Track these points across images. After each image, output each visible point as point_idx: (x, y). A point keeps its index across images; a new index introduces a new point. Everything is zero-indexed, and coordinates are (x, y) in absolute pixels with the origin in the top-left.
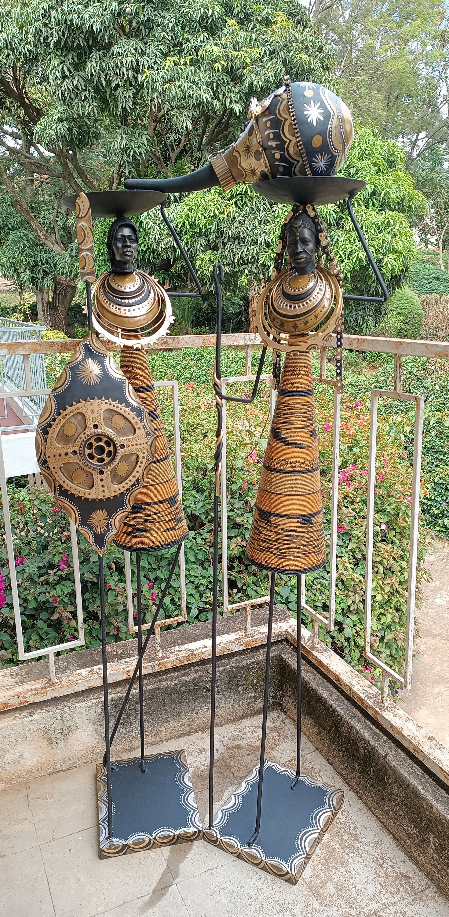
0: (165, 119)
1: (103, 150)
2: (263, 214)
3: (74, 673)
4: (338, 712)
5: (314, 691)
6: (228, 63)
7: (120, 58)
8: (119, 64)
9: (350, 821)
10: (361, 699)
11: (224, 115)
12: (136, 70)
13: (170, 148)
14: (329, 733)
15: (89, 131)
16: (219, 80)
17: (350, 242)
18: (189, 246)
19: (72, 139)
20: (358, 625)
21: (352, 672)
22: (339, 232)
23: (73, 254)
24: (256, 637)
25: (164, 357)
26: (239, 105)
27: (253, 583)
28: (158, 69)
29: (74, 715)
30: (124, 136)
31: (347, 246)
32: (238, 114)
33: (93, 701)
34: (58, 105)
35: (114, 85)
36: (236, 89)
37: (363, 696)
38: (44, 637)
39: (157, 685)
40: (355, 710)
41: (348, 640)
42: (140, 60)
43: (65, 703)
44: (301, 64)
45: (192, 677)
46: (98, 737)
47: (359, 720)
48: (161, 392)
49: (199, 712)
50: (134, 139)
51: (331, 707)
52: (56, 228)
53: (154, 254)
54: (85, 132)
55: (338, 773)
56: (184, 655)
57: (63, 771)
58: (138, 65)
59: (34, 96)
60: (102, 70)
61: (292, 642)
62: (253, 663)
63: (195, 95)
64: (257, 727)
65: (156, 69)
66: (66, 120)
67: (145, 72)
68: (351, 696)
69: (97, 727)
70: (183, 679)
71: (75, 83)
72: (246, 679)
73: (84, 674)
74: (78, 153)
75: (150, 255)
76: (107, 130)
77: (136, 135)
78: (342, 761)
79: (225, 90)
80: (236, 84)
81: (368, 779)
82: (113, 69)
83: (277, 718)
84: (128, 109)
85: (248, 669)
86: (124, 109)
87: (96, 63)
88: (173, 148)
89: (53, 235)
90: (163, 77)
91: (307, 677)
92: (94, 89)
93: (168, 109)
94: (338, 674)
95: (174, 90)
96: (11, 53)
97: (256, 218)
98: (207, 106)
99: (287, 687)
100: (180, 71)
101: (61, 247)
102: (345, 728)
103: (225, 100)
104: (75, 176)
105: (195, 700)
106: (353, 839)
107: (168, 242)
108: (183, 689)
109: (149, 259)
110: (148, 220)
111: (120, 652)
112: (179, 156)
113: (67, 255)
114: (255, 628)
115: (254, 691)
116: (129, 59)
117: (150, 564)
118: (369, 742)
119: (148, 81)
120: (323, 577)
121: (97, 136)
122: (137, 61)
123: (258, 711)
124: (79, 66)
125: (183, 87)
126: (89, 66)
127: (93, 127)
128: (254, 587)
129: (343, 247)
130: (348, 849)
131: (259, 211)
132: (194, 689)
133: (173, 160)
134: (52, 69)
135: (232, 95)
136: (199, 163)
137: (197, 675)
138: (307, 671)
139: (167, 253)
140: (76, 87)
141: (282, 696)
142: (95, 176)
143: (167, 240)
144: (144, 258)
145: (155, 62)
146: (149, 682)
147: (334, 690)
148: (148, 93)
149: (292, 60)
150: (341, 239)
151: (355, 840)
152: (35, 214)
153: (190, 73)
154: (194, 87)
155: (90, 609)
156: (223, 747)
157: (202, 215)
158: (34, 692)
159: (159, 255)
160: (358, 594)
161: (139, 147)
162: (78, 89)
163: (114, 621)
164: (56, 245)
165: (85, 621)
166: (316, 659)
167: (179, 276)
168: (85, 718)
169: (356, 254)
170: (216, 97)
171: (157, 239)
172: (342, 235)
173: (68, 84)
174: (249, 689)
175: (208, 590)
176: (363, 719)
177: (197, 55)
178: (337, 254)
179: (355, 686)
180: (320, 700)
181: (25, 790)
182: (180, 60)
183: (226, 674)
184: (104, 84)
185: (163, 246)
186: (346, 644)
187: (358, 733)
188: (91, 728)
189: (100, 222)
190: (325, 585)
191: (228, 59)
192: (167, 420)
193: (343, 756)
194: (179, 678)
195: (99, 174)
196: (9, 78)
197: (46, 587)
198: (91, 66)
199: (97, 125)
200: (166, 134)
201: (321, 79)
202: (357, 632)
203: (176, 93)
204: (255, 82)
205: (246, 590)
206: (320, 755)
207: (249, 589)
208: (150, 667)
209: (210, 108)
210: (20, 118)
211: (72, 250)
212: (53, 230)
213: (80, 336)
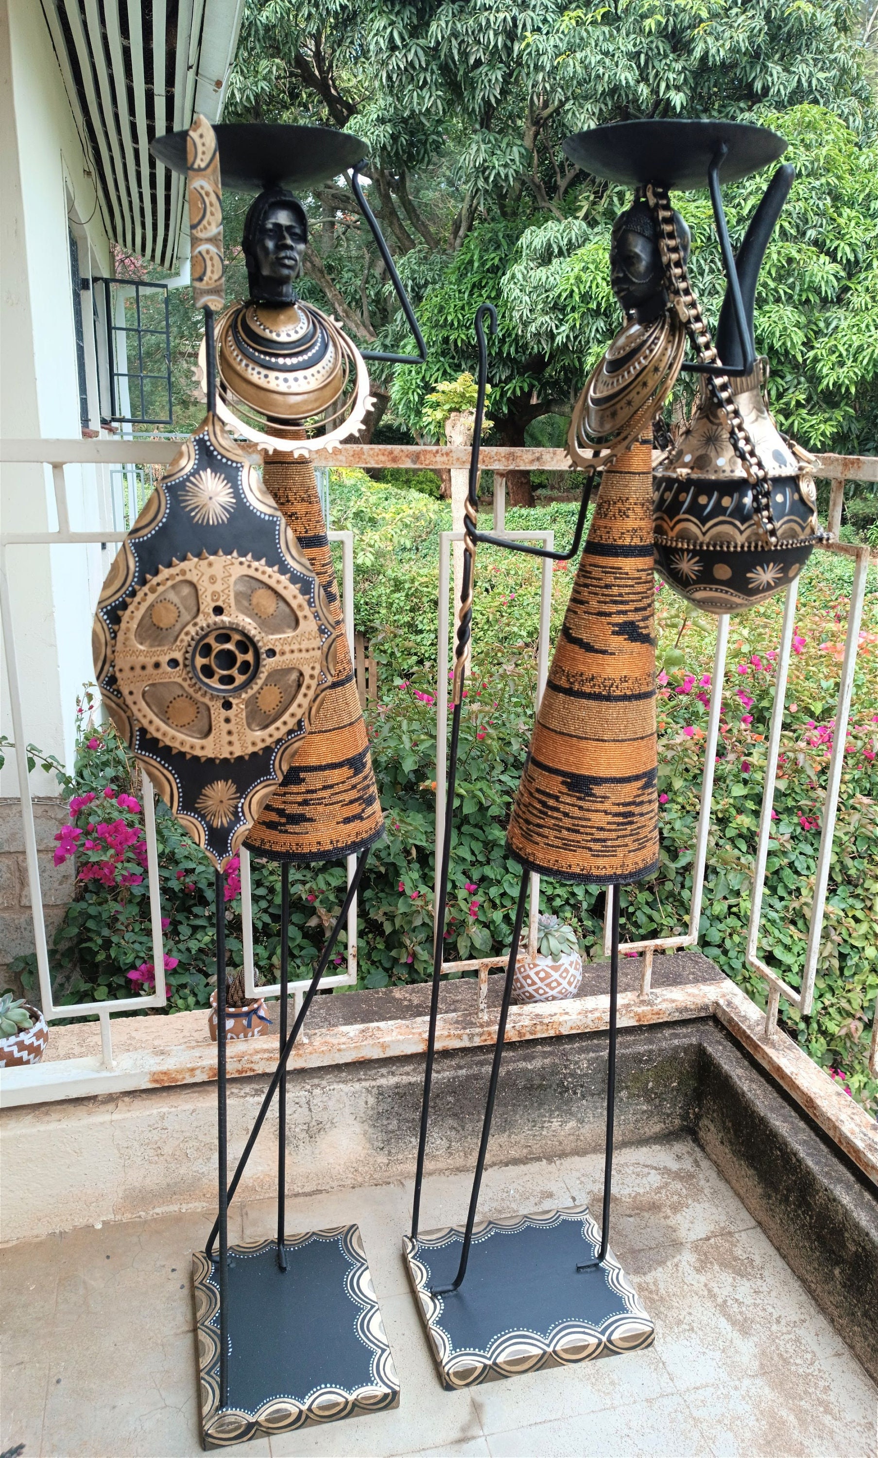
0: (554, 122)
1: (448, 173)
2: (708, 278)
3: (336, 1030)
4: (807, 1167)
5: (763, 1121)
6: (668, 20)
7: (486, 14)
8: (484, 24)
9: (816, 1373)
10: (857, 1151)
11: (654, 112)
12: (511, 35)
13: (558, 170)
14: (785, 1200)
15: (427, 140)
16: (651, 49)
17: (859, 331)
18: (577, 332)
19: (397, 153)
20: (828, 996)
21: (839, 1094)
22: (841, 313)
23: (388, 342)
24: (659, 1007)
25: (521, 516)
26: (681, 94)
27: (647, 903)
28: (548, 33)
29: (330, 1103)
30: (483, 147)
31: (854, 338)
32: (678, 110)
33: (364, 1084)
34: (379, 95)
35: (472, 61)
36: (678, 66)
37: (860, 1145)
38: (296, 952)
39: (475, 1070)
40: (841, 1168)
41: (806, 1019)
42: (519, 17)
43: (316, 1081)
44: (799, 18)
45: (536, 1064)
46: (368, 1145)
47: (848, 1188)
48: (512, 572)
49: (546, 1125)
50: (499, 152)
51: (795, 1154)
52: (365, 301)
53: (517, 344)
54: (419, 141)
55: (798, 1277)
56: (527, 1022)
57: (306, 1194)
58: (515, 25)
59: (346, 85)
60: (455, 34)
61: (725, 1023)
62: (650, 1052)
63: (606, 76)
64: (647, 1166)
65: (545, 32)
66: (390, 121)
67: (526, 37)
68: (836, 1141)
69: (366, 1127)
70: (522, 1065)
71: (410, 57)
72: (636, 1079)
73: (352, 1034)
74: (408, 179)
75: (510, 346)
76: (459, 140)
77: (503, 145)
78: (809, 1257)
79: (660, 66)
80: (679, 56)
81: (858, 1301)
82: (473, 32)
83: (686, 1156)
84: (493, 101)
85: (641, 1061)
86: (487, 103)
87: (447, 23)
88: (563, 171)
89: (359, 313)
90: (556, 46)
91: (750, 1091)
92: (440, 68)
93: (560, 101)
94: (812, 1096)
95: (573, 66)
96: (313, 10)
97: (697, 286)
98: (627, 96)
99: (709, 1102)
100: (585, 35)
101: (369, 331)
102: (820, 1199)
103: (658, 85)
104: (401, 217)
105: (541, 1105)
106: (822, 1409)
107: (542, 323)
108: (521, 1083)
109: (509, 354)
110: (513, 286)
111: (415, 1002)
112: (572, 184)
113: (378, 344)
114: (657, 991)
115: (648, 1102)
116: (501, 16)
117: (473, 853)
118: (867, 1234)
119: (530, 54)
120: (771, 906)
121: (437, 147)
122: (514, 19)
123: (651, 1137)
124: (417, 30)
125: (587, 62)
126: (433, 27)
127: (433, 133)
128: (648, 911)
129: (845, 339)
130: (811, 1429)
131: (702, 274)
132: (540, 1086)
133: (562, 190)
134: (376, 35)
135: (672, 76)
136: (603, 192)
137: (547, 1061)
138: (752, 1081)
139: (539, 342)
140: (411, 64)
141: (698, 1117)
142: (433, 217)
143: (541, 319)
144: (500, 352)
145: (545, 21)
146: (463, 1062)
147: (802, 1124)
148: (528, 74)
149: (783, 13)
150: (844, 324)
151: (827, 1411)
152: (333, 276)
153: (601, 38)
154: (607, 60)
155: (372, 915)
156: (584, 1195)
157: (603, 279)
158: (266, 1055)
159: (525, 346)
160: (832, 941)
161: (506, 166)
162: (414, 68)
163: (408, 942)
164: (362, 328)
165: (361, 934)
166: (771, 1061)
167: (557, 382)
168: (347, 1110)
169: (870, 350)
170: (643, 78)
171: (525, 318)
172: (846, 318)
173: (398, 60)
174: (638, 1096)
175: (568, 908)
176: (857, 1186)
177: (616, 8)
178: (834, 352)
179: (846, 1123)
180: (772, 1138)
181: (239, 1219)
182: (585, 15)
183: (599, 1065)
184: (456, 58)
185: (533, 330)
186: (802, 1026)
187: (846, 1213)
188: (358, 1128)
189: (434, 290)
190: (775, 921)
191: (668, 13)
192: (518, 619)
193: (811, 1249)
194: (514, 1062)
195: (438, 212)
196: (308, 56)
197: (306, 872)
198: (438, 28)
199: (440, 129)
200: (553, 146)
201: (832, 45)
202: (825, 1008)
203: (575, 72)
204: (713, 51)
205: (633, 913)
206: (763, 1237)
207: (638, 913)
208: (465, 1037)
209: (631, 97)
210: (321, 120)
211: (386, 337)
212: (359, 303)
213: (389, 478)
